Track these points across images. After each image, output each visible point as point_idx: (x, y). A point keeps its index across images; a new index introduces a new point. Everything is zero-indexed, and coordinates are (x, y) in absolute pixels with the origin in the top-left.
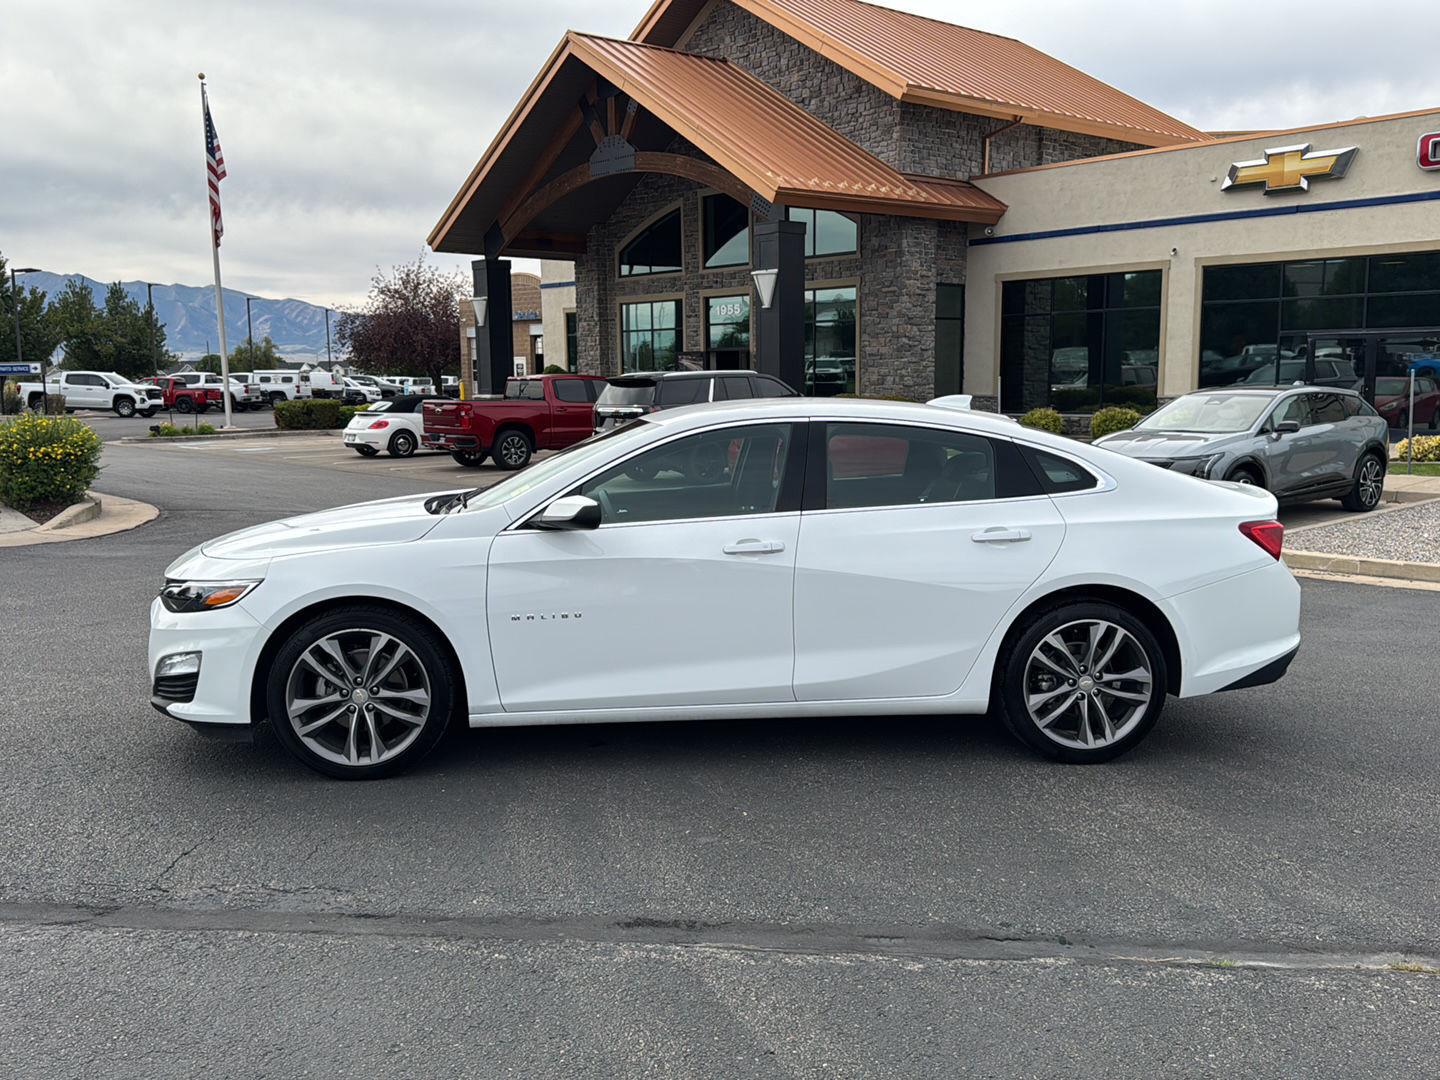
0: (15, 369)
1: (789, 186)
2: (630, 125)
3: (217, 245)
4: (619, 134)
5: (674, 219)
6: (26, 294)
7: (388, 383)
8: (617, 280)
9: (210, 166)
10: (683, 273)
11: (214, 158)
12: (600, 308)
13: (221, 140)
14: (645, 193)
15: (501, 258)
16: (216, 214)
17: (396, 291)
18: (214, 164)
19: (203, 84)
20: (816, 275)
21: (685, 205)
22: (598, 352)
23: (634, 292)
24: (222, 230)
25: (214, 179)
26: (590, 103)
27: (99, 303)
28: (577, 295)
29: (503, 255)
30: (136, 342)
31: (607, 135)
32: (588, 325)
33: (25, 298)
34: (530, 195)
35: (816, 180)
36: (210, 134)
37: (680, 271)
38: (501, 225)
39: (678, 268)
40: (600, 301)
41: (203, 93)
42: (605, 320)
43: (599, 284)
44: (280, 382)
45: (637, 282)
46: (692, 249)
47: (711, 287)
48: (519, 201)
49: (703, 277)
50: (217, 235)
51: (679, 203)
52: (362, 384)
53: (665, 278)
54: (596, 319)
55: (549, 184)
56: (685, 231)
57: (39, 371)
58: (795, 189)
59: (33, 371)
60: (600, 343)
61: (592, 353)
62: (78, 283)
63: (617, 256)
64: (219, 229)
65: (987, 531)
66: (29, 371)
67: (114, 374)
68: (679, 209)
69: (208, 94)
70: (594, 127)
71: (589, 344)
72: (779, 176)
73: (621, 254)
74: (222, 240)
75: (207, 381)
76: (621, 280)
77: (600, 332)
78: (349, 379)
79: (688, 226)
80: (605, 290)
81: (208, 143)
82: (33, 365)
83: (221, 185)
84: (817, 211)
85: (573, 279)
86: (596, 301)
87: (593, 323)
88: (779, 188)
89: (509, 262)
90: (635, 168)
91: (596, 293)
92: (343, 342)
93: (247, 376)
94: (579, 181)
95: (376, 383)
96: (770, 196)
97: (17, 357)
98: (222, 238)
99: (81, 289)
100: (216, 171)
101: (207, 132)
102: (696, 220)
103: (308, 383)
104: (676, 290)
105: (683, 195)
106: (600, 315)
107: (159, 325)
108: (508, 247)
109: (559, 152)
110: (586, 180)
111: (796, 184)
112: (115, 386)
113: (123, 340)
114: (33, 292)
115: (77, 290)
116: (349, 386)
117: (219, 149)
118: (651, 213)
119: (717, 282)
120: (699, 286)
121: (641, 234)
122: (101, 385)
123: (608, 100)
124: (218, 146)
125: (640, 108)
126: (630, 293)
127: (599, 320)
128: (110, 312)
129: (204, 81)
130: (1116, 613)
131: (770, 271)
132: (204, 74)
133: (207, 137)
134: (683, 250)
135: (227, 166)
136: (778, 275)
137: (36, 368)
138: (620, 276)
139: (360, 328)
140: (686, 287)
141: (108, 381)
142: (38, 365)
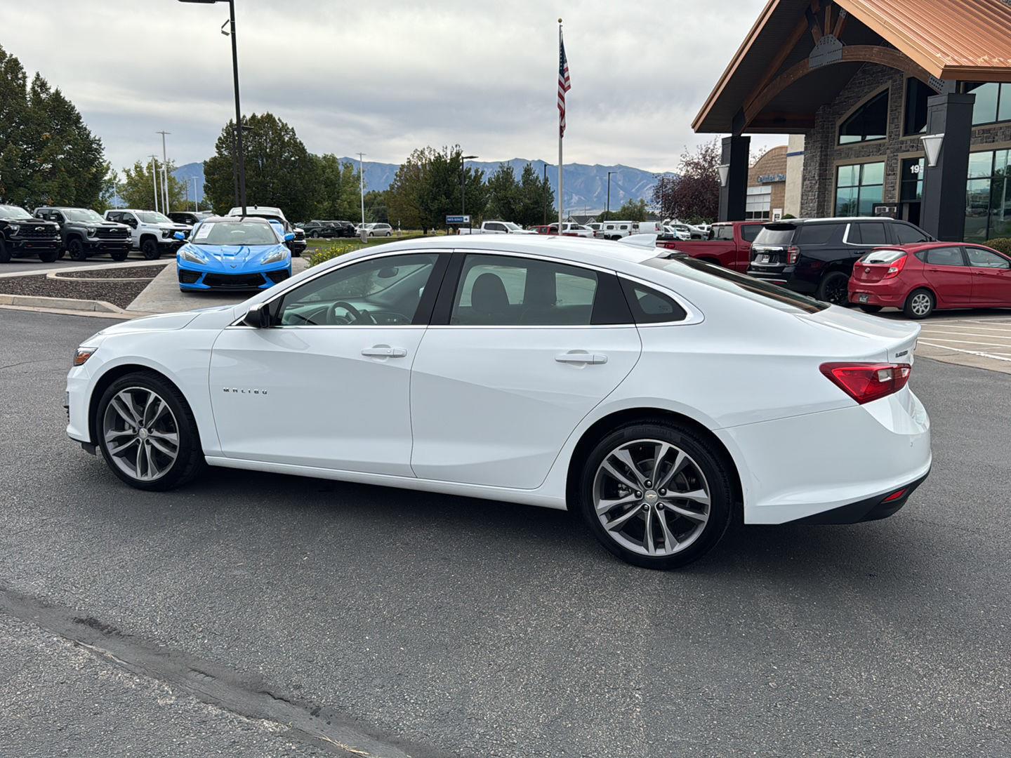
0: (455, 220)
1: (957, 64)
2: (841, 25)
3: (561, 136)
4: (832, 33)
5: (883, 97)
6: (472, 173)
7: (699, 230)
8: (836, 148)
9: (560, 83)
10: (887, 140)
11: (563, 76)
12: (820, 170)
13: (569, 64)
14: (863, 79)
15: (743, 135)
16: (562, 115)
17: (697, 164)
18: (563, 81)
19: (560, 26)
20: (996, 137)
21: (893, 86)
22: (816, 204)
23: (848, 156)
24: (565, 126)
25: (562, 91)
26: (814, 12)
27: (518, 176)
28: (805, 160)
29: (744, 133)
30: (536, 203)
31: (823, 35)
32: (811, 183)
33: (471, 175)
34: (766, 86)
35: (986, 57)
36: (563, 60)
37: (885, 138)
38: (744, 110)
39: (884, 136)
40: (821, 164)
41: (560, 32)
42: (823, 179)
43: (821, 152)
44: (619, 229)
45: (851, 149)
46: (896, 120)
47: (908, 151)
48: (758, 92)
49: (902, 142)
50: (562, 129)
51: (889, 84)
52: (678, 230)
53: (873, 145)
54: (817, 178)
55: (779, 77)
56: (891, 107)
57: (468, 221)
58: (961, 66)
59: (465, 221)
60: (818, 198)
61: (811, 204)
62: (506, 165)
63: (837, 129)
64: (563, 125)
65: (571, 352)
66: (462, 221)
67: (512, 223)
68: (888, 89)
69: (563, 33)
70: (815, 30)
71: (809, 198)
72: (948, 56)
73: (841, 127)
74: (565, 133)
75: (572, 228)
76: (839, 147)
77: (819, 188)
78: (670, 226)
79: (895, 102)
80: (826, 155)
81: (560, 66)
82: (465, 217)
83: (566, 95)
84: (1002, 84)
85: (803, 150)
86: (818, 164)
87: (814, 182)
88: (946, 66)
89: (749, 138)
90: (842, 59)
91: (818, 158)
92: (658, 201)
93: (599, 225)
94: (801, 73)
95: (689, 230)
96: (937, 73)
97: (461, 212)
98: (565, 132)
99: (507, 169)
100: (564, 86)
101: (561, 58)
102: (901, 97)
103: (637, 230)
104: (881, 154)
105: (892, 78)
106: (820, 175)
107: (551, 191)
108: (749, 126)
109: (789, 52)
110: (806, 72)
111: (964, 62)
112: (511, 231)
113: (529, 202)
114: (477, 171)
115: (505, 169)
116: (668, 231)
117: (568, 70)
118: (867, 93)
119: (913, 146)
120: (899, 150)
121: (857, 111)
122: (503, 230)
123: (827, 8)
124: (567, 68)
125: (848, 15)
126: (845, 158)
127: (819, 179)
128: (524, 183)
129: (561, 24)
130: (678, 436)
131: (937, 136)
132: (563, 20)
133: (560, 62)
134: (888, 121)
135: (571, 82)
136: (944, 139)
137: (466, 219)
138: (839, 144)
139: (670, 191)
140: (888, 151)
141: (508, 228)
142: (468, 217)
